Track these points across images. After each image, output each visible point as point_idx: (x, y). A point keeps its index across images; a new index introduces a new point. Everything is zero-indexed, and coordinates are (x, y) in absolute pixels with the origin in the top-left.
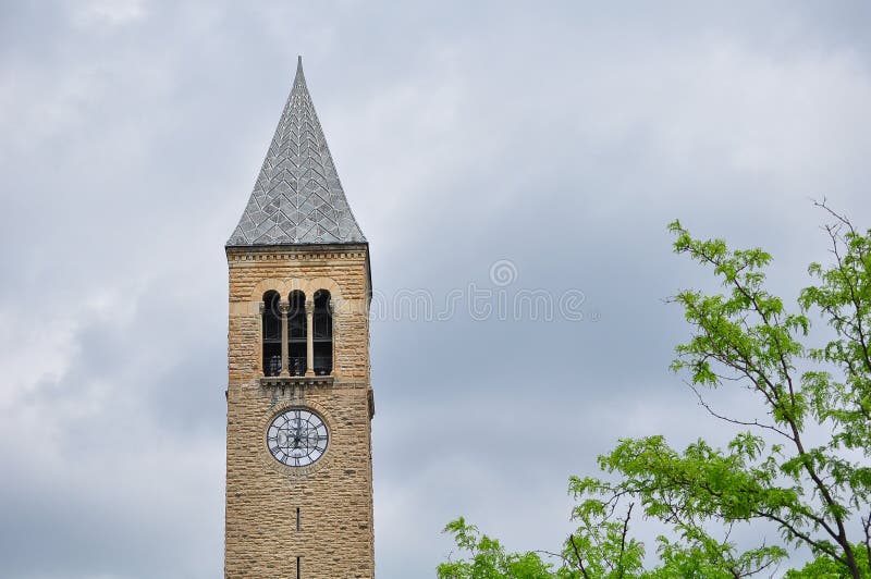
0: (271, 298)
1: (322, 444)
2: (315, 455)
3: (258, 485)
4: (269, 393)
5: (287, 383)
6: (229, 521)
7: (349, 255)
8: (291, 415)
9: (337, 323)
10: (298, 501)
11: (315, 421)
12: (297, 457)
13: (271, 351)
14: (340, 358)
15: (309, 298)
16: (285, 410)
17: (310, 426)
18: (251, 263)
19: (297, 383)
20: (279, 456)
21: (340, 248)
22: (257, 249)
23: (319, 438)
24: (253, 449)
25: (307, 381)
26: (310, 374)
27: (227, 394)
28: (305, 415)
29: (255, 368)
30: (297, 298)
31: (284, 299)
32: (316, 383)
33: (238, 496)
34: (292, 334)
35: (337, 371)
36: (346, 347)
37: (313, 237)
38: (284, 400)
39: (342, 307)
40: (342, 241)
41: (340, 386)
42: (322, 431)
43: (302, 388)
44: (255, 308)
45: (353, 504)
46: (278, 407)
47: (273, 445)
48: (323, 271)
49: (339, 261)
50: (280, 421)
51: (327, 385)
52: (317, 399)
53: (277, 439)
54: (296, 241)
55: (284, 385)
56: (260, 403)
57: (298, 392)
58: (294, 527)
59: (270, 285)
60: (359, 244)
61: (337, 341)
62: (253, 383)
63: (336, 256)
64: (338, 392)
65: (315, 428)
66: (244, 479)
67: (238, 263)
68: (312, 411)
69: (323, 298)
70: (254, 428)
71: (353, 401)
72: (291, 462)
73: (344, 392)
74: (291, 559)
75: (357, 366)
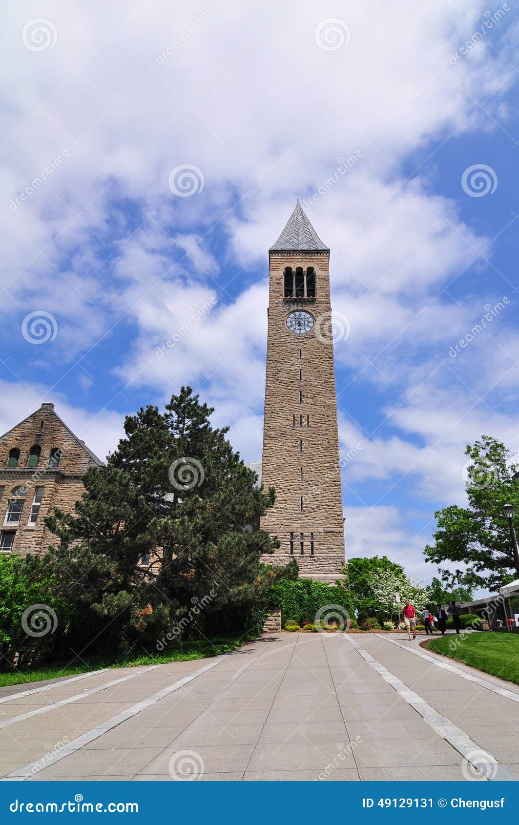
0: (288, 271)
1: (311, 325)
2: (308, 329)
3: (282, 340)
4: (287, 304)
5: (295, 300)
6: (268, 354)
7: (322, 254)
8: (297, 313)
9: (317, 280)
10: (300, 347)
11: (308, 316)
12: (300, 330)
13: (288, 292)
14: (319, 292)
15: (305, 270)
16: (294, 311)
17: (305, 318)
18: (280, 256)
19: (300, 300)
20: (292, 329)
21: (318, 252)
22: (282, 252)
23: (309, 322)
24: (280, 326)
25: (304, 300)
26: (306, 296)
27: (268, 309)
28: (303, 313)
29: (281, 295)
30: (300, 270)
31: (294, 270)
32: (308, 301)
33: (273, 344)
34: (297, 286)
35: (318, 297)
36: (321, 288)
37: (306, 248)
38: (294, 307)
39: (318, 272)
40: (319, 249)
41: (319, 302)
42: (311, 320)
43: (302, 303)
44: (281, 273)
45: (325, 348)
46: (291, 310)
47: (289, 324)
48: (311, 260)
49: (318, 256)
50: (292, 316)
51: (313, 302)
52: (308, 307)
53: (291, 322)
54: (299, 249)
55: (294, 302)
56: (282, 308)
57: (300, 305)
58: (299, 357)
59: (288, 265)
60: (325, 250)
61: (317, 286)
62: (280, 300)
63: (316, 255)
64: (318, 304)
65: (308, 319)
66: (276, 337)
67: (273, 256)
68: (307, 312)
69: (311, 270)
70: (280, 318)
71: (324, 308)
72: (297, 331)
73: (320, 305)
74: (297, 370)
75: (326, 295)
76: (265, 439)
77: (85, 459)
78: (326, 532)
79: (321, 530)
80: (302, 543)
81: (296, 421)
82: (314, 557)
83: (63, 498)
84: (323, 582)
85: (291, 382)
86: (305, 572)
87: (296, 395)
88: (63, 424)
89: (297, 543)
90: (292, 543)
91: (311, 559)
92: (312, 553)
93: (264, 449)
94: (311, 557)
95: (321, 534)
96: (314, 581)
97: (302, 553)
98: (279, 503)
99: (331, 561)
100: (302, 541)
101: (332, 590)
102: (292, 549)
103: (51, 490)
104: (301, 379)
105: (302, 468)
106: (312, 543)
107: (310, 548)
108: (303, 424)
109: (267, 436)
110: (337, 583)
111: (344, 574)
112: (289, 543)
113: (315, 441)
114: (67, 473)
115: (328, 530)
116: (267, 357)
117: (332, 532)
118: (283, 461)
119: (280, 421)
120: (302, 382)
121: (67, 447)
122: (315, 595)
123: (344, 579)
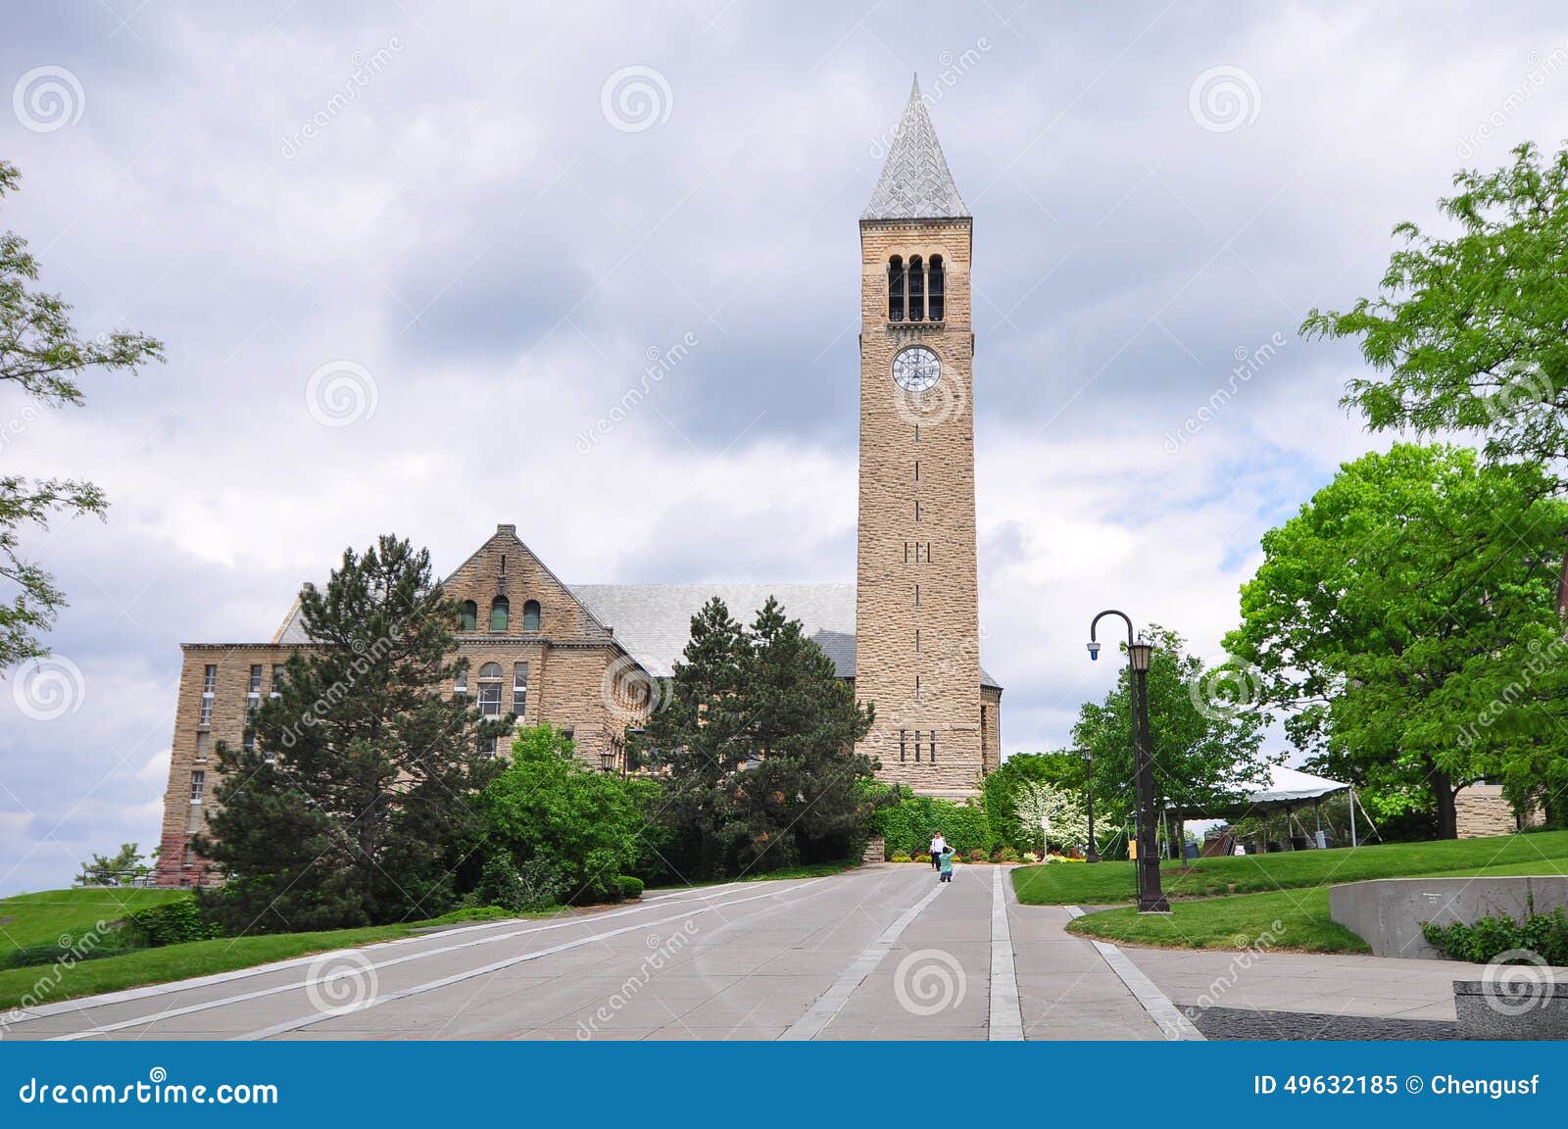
0: (896, 262)
1: (935, 375)
2: (929, 382)
3: (885, 406)
4: (895, 335)
5: (908, 327)
6: (862, 433)
7: (957, 227)
8: (911, 352)
9: (947, 281)
11: (931, 356)
12: (916, 385)
13: (895, 304)
14: (950, 308)
15: (926, 261)
16: (907, 348)
17: (926, 360)
18: (880, 233)
19: (916, 327)
20: (903, 384)
21: (950, 221)
22: (884, 222)
23: (932, 370)
24: (881, 378)
25: (924, 326)
26: (927, 320)
27: (860, 336)
28: (922, 352)
29: (883, 315)
30: (916, 261)
31: (906, 262)
32: (930, 327)
33: (870, 414)
34: (912, 290)
35: (947, 318)
36: (955, 299)
37: (929, 214)
38: (906, 340)
39: (951, 268)
40: (952, 216)
41: (950, 330)
42: (936, 365)
43: (920, 332)
44: (882, 268)
45: (959, 421)
46: (901, 346)
47: (897, 375)
48: (936, 239)
49: (951, 231)
50: (903, 357)
51: (940, 328)
52: (931, 340)
53: (901, 371)
54: (916, 216)
55: (906, 329)
56: (888, 342)
57: (916, 333)
58: (914, 437)
59: (895, 251)
60: (965, 218)
61: (948, 294)
62: (882, 328)
63: (947, 228)
64: (949, 334)
65: (930, 362)
66: (874, 401)
67: (868, 233)
68: (928, 349)
69: (936, 261)
70: (882, 362)
71: (959, 341)
72: (911, 388)
73: (953, 334)
74: (911, 464)
75: (964, 314)
76: (860, 585)
77: (579, 618)
78: (954, 730)
79: (946, 726)
80: (918, 745)
81: (909, 554)
82: (935, 765)
83: (554, 679)
84: (947, 800)
85: (901, 484)
86: (923, 787)
87: (908, 509)
88: (536, 561)
89: (910, 746)
90: (902, 745)
91: (931, 768)
92: (933, 760)
93: (858, 602)
94: (931, 765)
95: (946, 733)
96: (935, 799)
97: (918, 760)
98: (883, 686)
99: (959, 772)
100: (918, 742)
101: (960, 811)
102: (903, 754)
103: (538, 669)
104: (917, 479)
105: (918, 631)
106: (933, 745)
107: (929, 752)
108: (920, 558)
109: (863, 579)
110: (969, 801)
111: (979, 788)
112: (899, 745)
113: (939, 587)
114: (555, 639)
115: (957, 726)
116: (861, 440)
117: (964, 730)
118: (889, 620)
119: (884, 553)
120: (919, 484)
121: (549, 598)
122: (935, 817)
123: (979, 796)
